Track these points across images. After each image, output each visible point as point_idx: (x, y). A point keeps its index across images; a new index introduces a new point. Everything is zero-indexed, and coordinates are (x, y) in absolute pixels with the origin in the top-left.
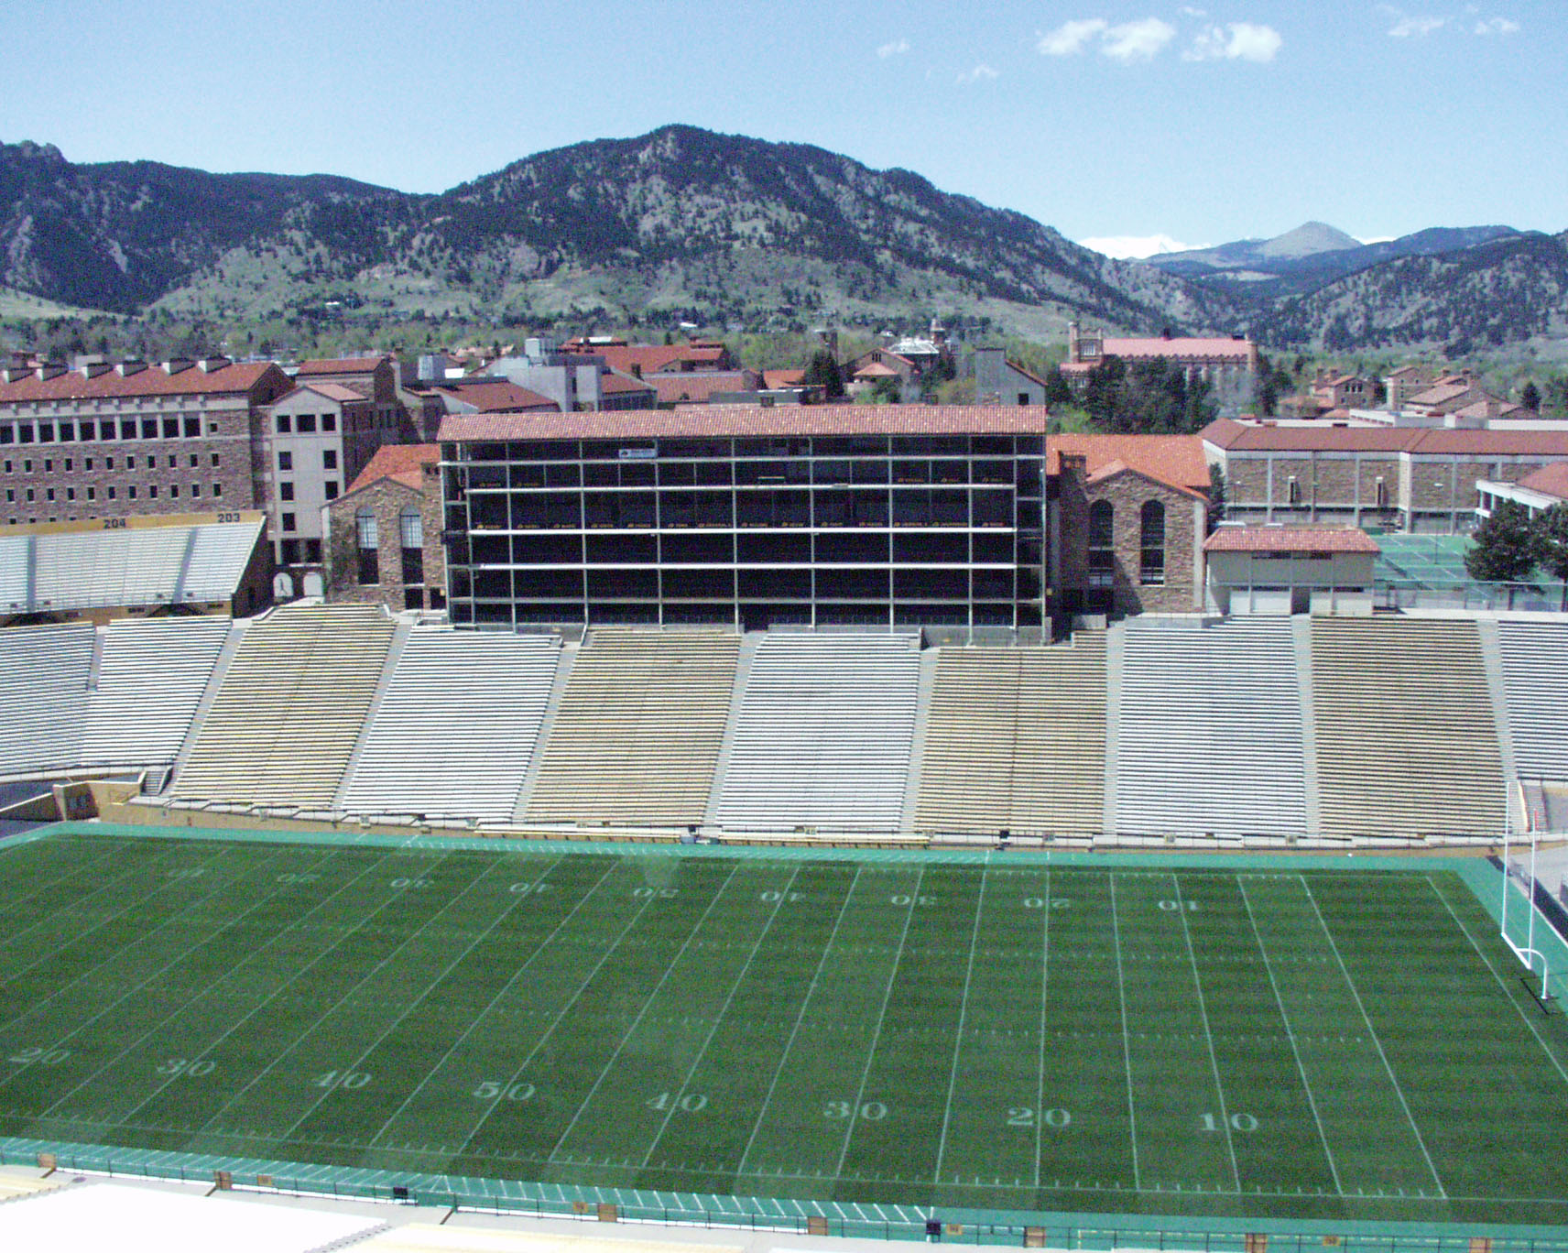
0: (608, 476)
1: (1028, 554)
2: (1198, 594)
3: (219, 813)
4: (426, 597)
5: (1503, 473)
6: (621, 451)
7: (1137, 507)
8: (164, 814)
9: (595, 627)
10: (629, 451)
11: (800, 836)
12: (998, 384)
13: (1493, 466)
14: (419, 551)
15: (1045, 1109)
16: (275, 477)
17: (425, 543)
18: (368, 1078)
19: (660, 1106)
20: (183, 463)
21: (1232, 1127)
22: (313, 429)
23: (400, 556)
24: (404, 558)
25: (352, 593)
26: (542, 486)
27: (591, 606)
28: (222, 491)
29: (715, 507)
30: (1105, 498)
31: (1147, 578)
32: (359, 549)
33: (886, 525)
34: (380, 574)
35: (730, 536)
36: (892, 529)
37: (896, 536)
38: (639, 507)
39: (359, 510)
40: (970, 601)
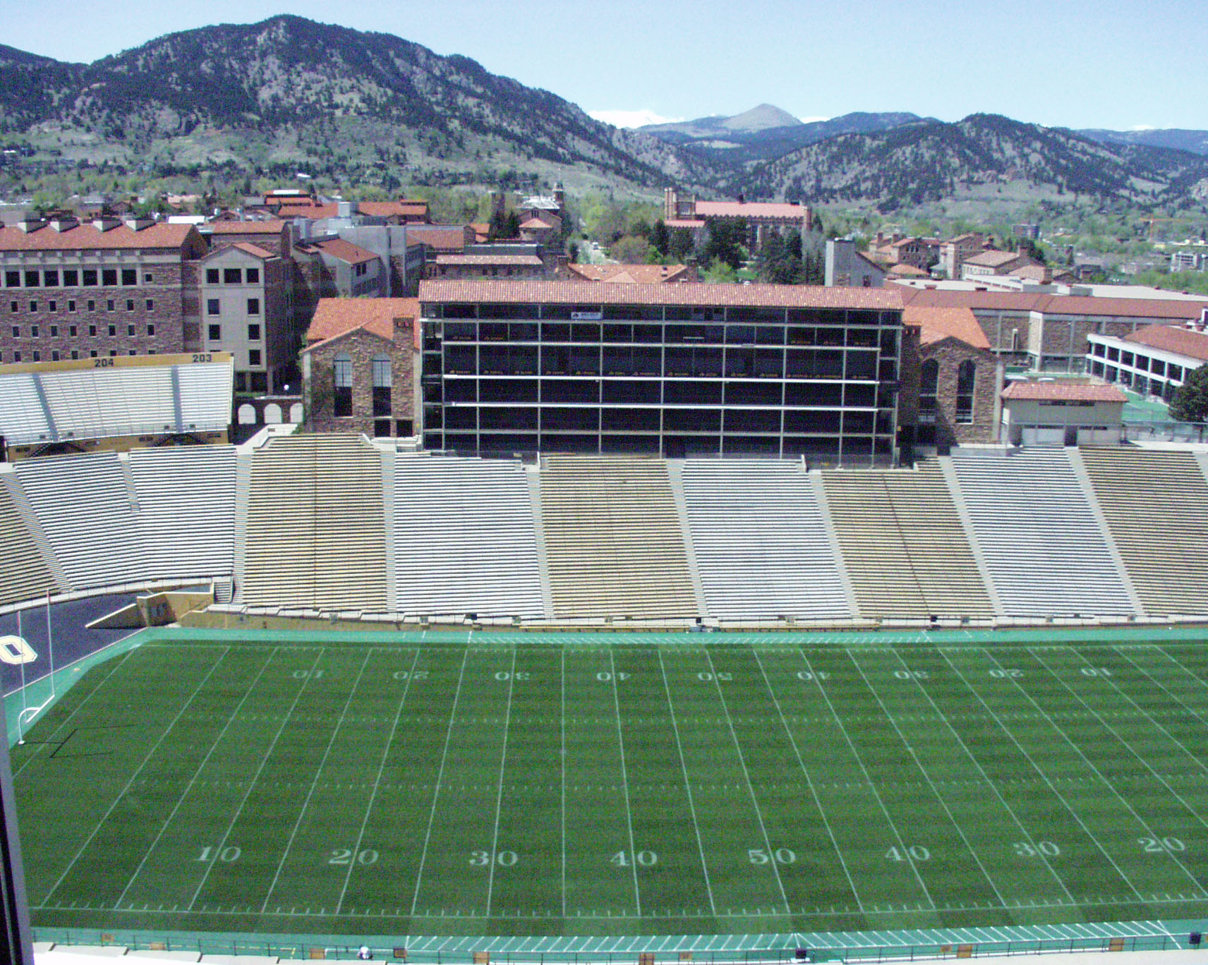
0: (560, 332)
1: (885, 400)
2: (995, 430)
3: (293, 617)
4: (393, 427)
5: (1107, 329)
6: (573, 314)
7: (955, 365)
8: (242, 619)
9: (546, 453)
10: (580, 314)
11: (783, 624)
12: (849, 268)
13: (1099, 323)
14: (388, 389)
15: (1160, 838)
16: (202, 320)
17: (394, 383)
18: (654, 855)
19: (898, 858)
20: (120, 306)
22: (239, 281)
23: (372, 393)
24: (375, 396)
25: (328, 423)
26: (506, 340)
27: (543, 437)
28: (155, 331)
29: (648, 359)
30: (934, 357)
31: (960, 418)
32: (335, 388)
33: (780, 377)
34: (353, 408)
35: (658, 383)
36: (785, 380)
37: (788, 385)
38: (586, 358)
39: (336, 355)
40: (840, 435)
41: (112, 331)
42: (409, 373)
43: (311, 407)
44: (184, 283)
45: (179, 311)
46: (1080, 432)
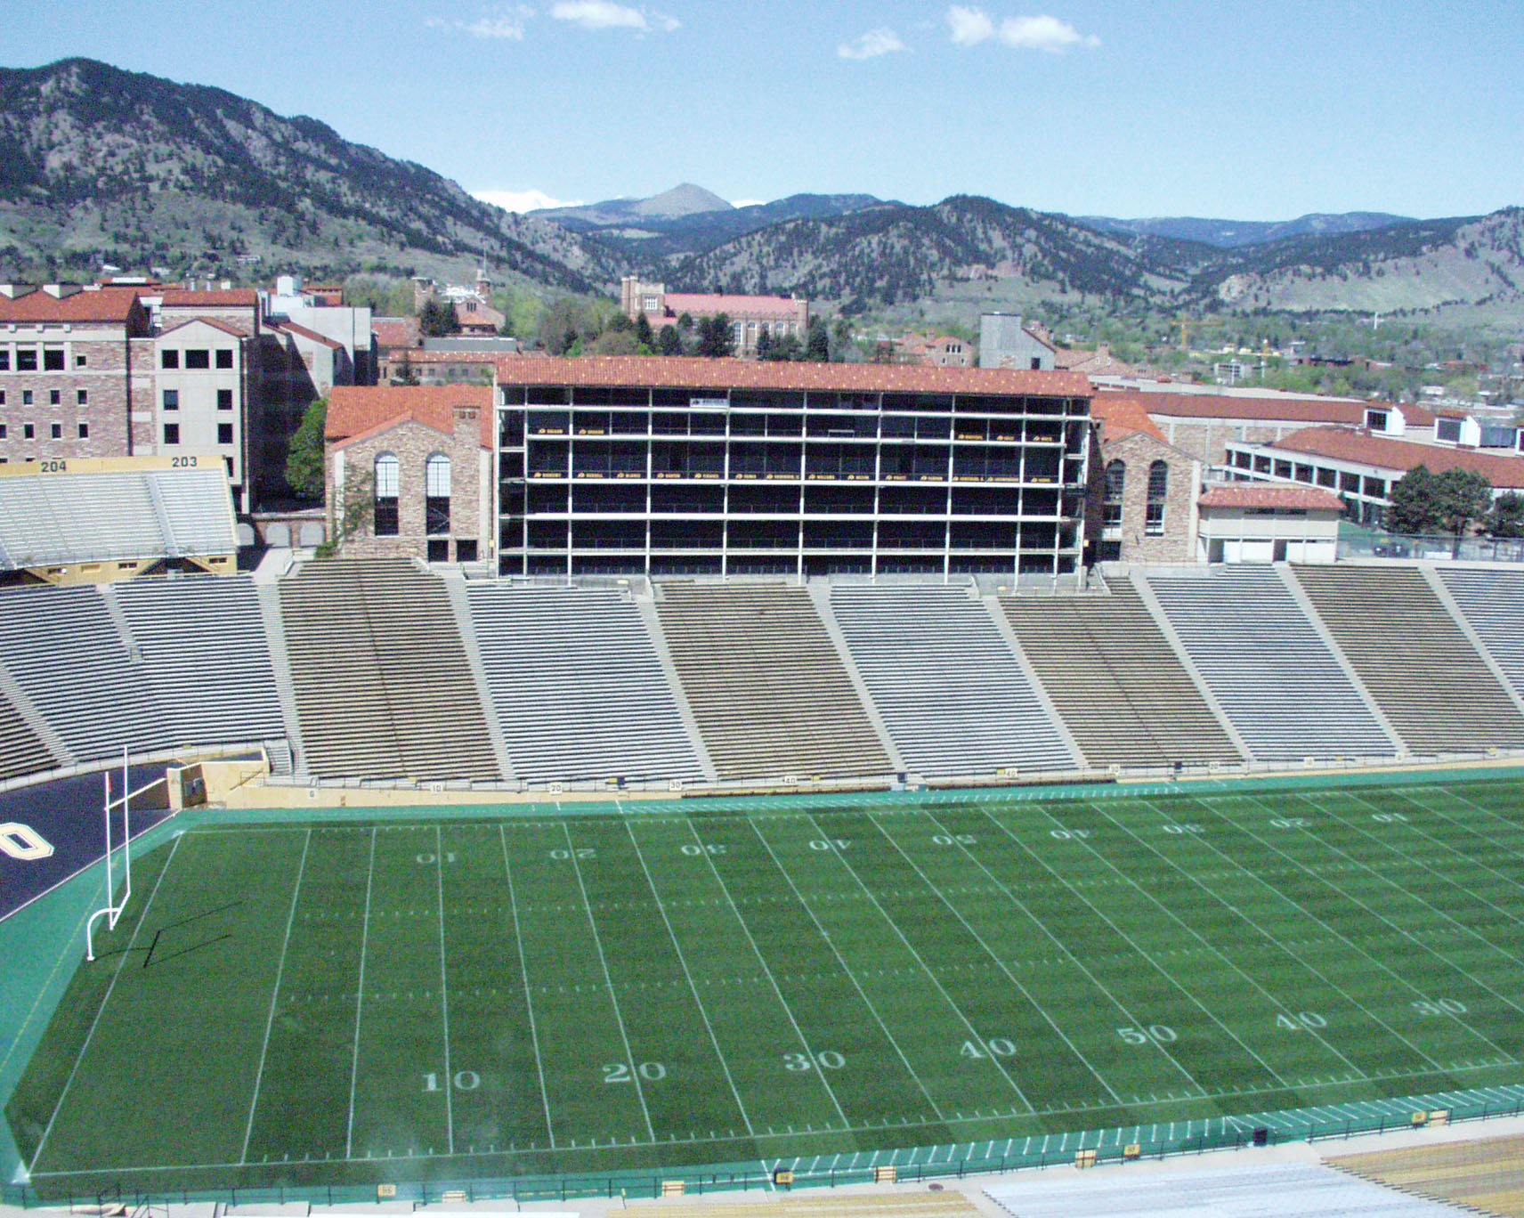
2: (1191, 545)
3: (381, 789)
4: (452, 548)
5: (1248, 436)
6: (692, 400)
7: (1146, 465)
9: (656, 578)
10: (701, 400)
11: (1002, 778)
12: (1015, 348)
13: (1238, 429)
14: (446, 499)
16: (154, 417)
17: (453, 491)
20: (41, 399)
22: (205, 364)
23: (424, 504)
24: (428, 507)
25: (365, 545)
26: (606, 433)
27: (652, 558)
28: (89, 432)
29: (784, 458)
30: (1120, 456)
31: (1150, 530)
32: (376, 497)
33: (946, 479)
34: (400, 525)
35: (797, 488)
36: (952, 483)
37: (955, 489)
38: (709, 457)
39: (379, 455)
40: (1017, 552)
41: (29, 432)
42: (474, 478)
43: (344, 524)
44: (129, 369)
45: (123, 406)
46: (1289, 546)
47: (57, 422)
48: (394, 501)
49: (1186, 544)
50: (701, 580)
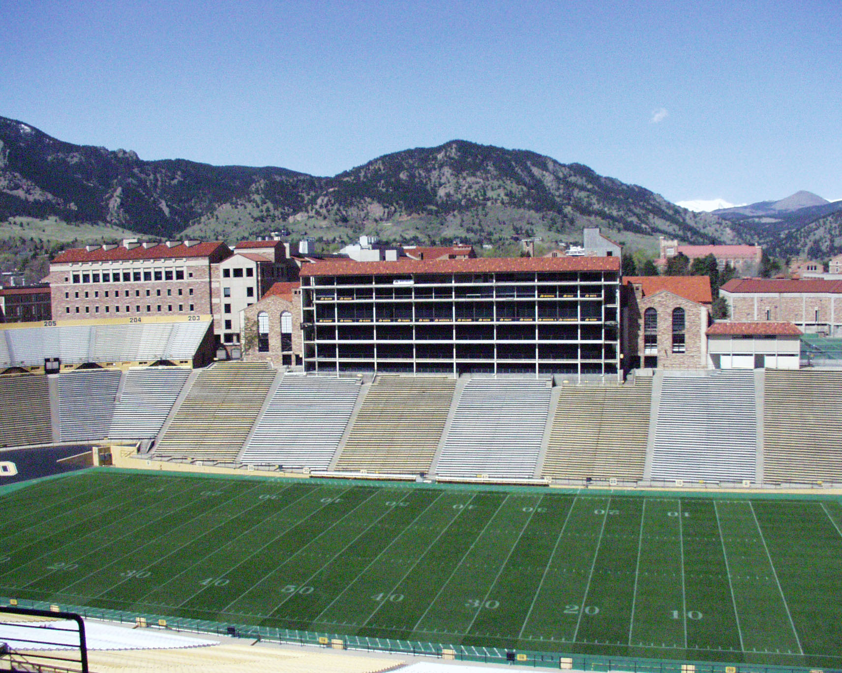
0: (387, 293)
1: (610, 335)
2: (703, 358)
4: (294, 358)
6: (394, 281)
7: (670, 311)
9: (380, 374)
10: (398, 281)
12: (596, 246)
14: (290, 334)
15: (586, 605)
16: (220, 301)
17: (293, 330)
18: (228, 582)
19: (378, 599)
20: (175, 293)
21: (687, 617)
22: (242, 276)
23: (280, 337)
24: (282, 338)
25: (254, 356)
26: (353, 299)
27: (378, 364)
28: (194, 308)
29: (444, 310)
30: (652, 306)
31: (676, 349)
32: (259, 333)
33: (534, 320)
34: (270, 347)
35: (452, 326)
36: (537, 322)
37: (540, 326)
38: (403, 310)
39: (259, 313)
40: (579, 361)
41: (170, 308)
43: (245, 346)
44: (210, 278)
45: (208, 296)
46: (766, 358)
47: (181, 304)
48: (266, 335)
49: (700, 357)
50: (403, 375)
